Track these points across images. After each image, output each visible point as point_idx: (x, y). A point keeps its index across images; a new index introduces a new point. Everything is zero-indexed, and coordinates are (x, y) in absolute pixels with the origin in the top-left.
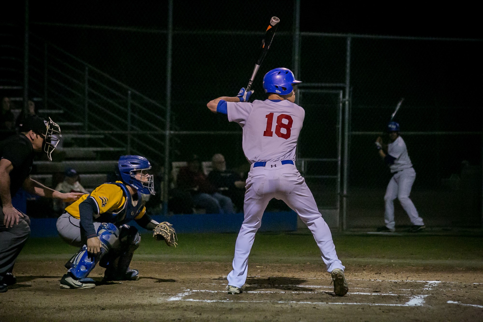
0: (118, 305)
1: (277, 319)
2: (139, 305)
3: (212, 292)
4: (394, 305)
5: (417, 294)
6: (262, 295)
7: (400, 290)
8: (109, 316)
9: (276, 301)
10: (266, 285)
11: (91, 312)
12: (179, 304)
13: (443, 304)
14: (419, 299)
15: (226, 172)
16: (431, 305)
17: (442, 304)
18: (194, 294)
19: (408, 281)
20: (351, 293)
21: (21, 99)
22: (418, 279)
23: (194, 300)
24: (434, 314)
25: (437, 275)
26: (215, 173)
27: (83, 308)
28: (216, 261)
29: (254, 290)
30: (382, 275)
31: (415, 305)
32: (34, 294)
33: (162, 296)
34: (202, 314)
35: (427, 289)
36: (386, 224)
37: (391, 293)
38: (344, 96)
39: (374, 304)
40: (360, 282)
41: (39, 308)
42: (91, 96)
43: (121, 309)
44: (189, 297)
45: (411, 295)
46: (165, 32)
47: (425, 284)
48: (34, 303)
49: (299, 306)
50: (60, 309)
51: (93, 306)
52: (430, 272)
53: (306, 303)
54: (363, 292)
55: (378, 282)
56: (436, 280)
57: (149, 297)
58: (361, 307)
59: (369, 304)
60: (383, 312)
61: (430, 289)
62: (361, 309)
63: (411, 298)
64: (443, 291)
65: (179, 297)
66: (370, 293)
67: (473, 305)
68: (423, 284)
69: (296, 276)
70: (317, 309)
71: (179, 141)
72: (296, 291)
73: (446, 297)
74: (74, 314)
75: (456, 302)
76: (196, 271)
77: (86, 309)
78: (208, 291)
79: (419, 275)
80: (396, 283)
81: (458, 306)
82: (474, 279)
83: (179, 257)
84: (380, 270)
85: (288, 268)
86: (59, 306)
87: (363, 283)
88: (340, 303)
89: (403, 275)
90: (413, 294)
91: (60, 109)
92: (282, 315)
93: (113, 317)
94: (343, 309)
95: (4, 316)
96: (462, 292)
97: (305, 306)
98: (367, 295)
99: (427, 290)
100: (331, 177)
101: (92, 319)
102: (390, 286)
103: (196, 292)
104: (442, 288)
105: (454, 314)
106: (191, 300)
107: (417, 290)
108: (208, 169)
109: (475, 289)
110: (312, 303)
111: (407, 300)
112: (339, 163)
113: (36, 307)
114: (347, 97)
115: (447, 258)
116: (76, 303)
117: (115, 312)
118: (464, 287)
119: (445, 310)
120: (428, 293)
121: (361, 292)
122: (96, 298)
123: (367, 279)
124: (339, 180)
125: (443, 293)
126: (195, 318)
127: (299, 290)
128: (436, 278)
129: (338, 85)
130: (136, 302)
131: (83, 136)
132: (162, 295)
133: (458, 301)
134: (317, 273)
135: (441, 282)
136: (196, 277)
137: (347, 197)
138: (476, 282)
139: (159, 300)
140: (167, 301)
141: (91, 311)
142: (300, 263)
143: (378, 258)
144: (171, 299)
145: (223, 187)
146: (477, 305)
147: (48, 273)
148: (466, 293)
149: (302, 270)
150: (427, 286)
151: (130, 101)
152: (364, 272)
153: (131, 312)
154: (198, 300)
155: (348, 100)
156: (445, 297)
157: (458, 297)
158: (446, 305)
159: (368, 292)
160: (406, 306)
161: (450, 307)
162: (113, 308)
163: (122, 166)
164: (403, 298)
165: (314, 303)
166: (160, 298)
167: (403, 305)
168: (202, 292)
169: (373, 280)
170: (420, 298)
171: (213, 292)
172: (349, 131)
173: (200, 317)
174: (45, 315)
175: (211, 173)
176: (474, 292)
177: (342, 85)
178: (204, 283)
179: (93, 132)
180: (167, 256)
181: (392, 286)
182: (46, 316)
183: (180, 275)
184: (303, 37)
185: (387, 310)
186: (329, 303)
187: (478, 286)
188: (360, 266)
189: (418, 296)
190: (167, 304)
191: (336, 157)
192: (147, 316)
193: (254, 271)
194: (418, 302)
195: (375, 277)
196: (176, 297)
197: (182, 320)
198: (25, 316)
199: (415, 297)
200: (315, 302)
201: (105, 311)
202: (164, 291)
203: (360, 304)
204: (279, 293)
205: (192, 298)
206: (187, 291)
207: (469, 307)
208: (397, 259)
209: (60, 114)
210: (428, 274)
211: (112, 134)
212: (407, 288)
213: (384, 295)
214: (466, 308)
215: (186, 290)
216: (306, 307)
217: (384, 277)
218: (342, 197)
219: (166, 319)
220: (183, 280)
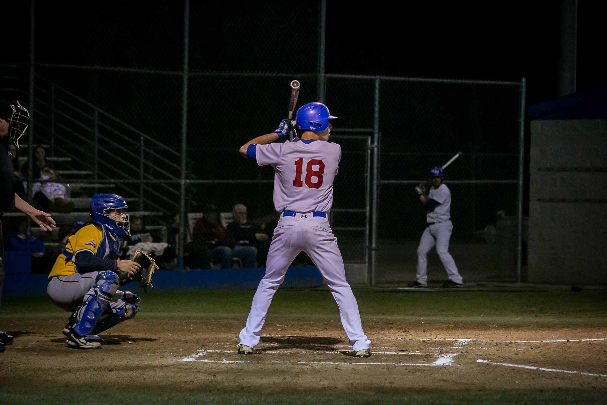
0: (127, 367)
1: (296, 380)
2: (149, 366)
3: (228, 352)
4: (421, 365)
5: (445, 353)
6: (281, 355)
7: (428, 349)
8: (117, 378)
9: (296, 361)
10: (286, 345)
11: (98, 374)
12: (192, 365)
13: (473, 363)
14: (448, 359)
15: (246, 224)
16: (460, 364)
17: (471, 363)
18: (209, 354)
19: (437, 339)
20: (376, 353)
21: (26, 146)
22: (448, 337)
23: (209, 361)
24: (462, 373)
25: (468, 333)
26: (234, 226)
27: (90, 369)
28: (233, 319)
29: (273, 350)
30: (410, 333)
31: (443, 365)
32: (38, 354)
33: (175, 357)
34: (216, 376)
35: (457, 347)
36: (418, 279)
37: (418, 352)
38: (372, 142)
39: (400, 364)
40: (387, 341)
41: (42, 370)
42: (101, 142)
43: (130, 371)
44: (203, 358)
45: (439, 354)
46: (181, 73)
47: (454, 342)
48: (37, 364)
49: (320, 366)
50: (64, 370)
51: (101, 367)
52: (460, 330)
53: (327, 363)
54: (389, 352)
55: (406, 341)
56: (467, 338)
57: (161, 357)
58: (386, 368)
59: (395, 364)
60: (409, 372)
61: (459, 347)
62: (385, 369)
63: (439, 357)
64: (472, 349)
65: (192, 357)
66: (396, 352)
67: (504, 364)
68: (452, 342)
69: (319, 335)
70: (340, 370)
71: (195, 191)
72: (318, 351)
73: (476, 356)
74: (79, 376)
75: (486, 361)
76: (211, 330)
77: (92, 371)
78: (223, 351)
79: (449, 333)
80: (424, 341)
81: (488, 364)
82: (507, 337)
83: (195, 315)
84: (409, 328)
85: (311, 327)
86: (63, 367)
87: (389, 342)
88: (364, 364)
89: (432, 333)
90: (441, 353)
91: (67, 156)
92: (301, 376)
93: (121, 379)
94: (367, 369)
95: (5, 378)
96: (493, 350)
97: (326, 366)
98: (393, 354)
99: (457, 349)
100: (359, 229)
101: (99, 381)
102: (418, 344)
103: (211, 352)
104: (472, 346)
105: (483, 373)
106: (206, 361)
107: (446, 348)
108: (226, 220)
109: (506, 347)
110: (334, 364)
111: (435, 360)
112: (368, 214)
113: (40, 369)
114: (376, 144)
115: (480, 314)
116: (82, 364)
117: (123, 373)
118: (495, 345)
119: (474, 370)
120: (458, 351)
121: (387, 351)
122: (104, 359)
123: (393, 337)
124: (367, 231)
125: (473, 352)
126: (208, 379)
127: (321, 349)
128: (467, 336)
129: (366, 130)
130: (146, 363)
131: (92, 186)
132: (175, 355)
133: (488, 359)
134: (341, 332)
135: (471, 340)
136: (212, 336)
137: (375, 250)
138: (508, 340)
139: (171, 361)
140: (179, 362)
141: (97, 372)
142: (323, 322)
143: (407, 315)
144: (184, 359)
145: (243, 239)
146: (507, 364)
147: (53, 332)
148: (497, 351)
149: (326, 328)
150: (457, 345)
151: (143, 147)
152: (391, 330)
153: (140, 374)
154: (212, 361)
155: (377, 147)
156: (474, 356)
157: (488, 355)
158: (476, 364)
159: (394, 352)
160: (434, 366)
161: (479, 366)
162: (122, 369)
163: (95, 205)
164: (431, 358)
165: (336, 363)
166: (172, 359)
167: (430, 365)
168: (217, 353)
169: (400, 339)
170: (448, 357)
171: (230, 352)
172: (378, 179)
173: (214, 379)
174: (48, 376)
175: (230, 225)
176: (505, 350)
177: (370, 130)
178: (221, 342)
179: (103, 181)
180: (181, 314)
181: (420, 345)
182: (50, 378)
183: (195, 334)
184: (328, 78)
185: (413, 370)
186: (352, 363)
187: (510, 344)
188: (387, 324)
189: (447, 355)
190: (179, 365)
191: (364, 207)
192: (157, 378)
193: (274, 330)
194: (446, 361)
195: (403, 336)
196: (189, 357)
197: (195, 382)
198: (27, 377)
199: (443, 356)
200: (338, 362)
201: (112, 373)
202: (176, 352)
203: (385, 364)
204: (299, 353)
205: (206, 359)
206: (201, 352)
207: (499, 366)
208: (427, 316)
209: (67, 162)
210: (458, 332)
211: (124, 184)
212: (435, 347)
213: (411, 355)
214: (495, 367)
215: (200, 350)
216: (327, 368)
217: (412, 335)
218: (370, 250)
219: (177, 381)
220: (197, 339)
